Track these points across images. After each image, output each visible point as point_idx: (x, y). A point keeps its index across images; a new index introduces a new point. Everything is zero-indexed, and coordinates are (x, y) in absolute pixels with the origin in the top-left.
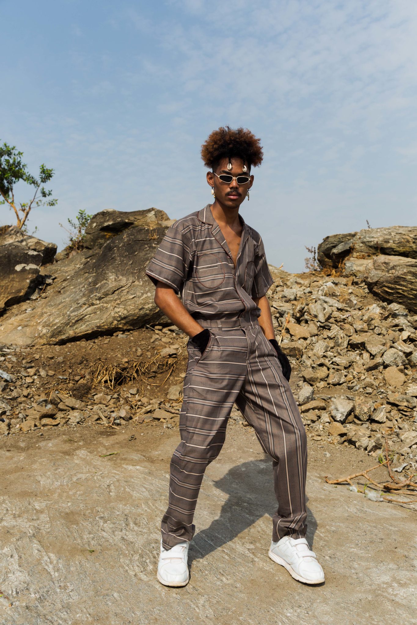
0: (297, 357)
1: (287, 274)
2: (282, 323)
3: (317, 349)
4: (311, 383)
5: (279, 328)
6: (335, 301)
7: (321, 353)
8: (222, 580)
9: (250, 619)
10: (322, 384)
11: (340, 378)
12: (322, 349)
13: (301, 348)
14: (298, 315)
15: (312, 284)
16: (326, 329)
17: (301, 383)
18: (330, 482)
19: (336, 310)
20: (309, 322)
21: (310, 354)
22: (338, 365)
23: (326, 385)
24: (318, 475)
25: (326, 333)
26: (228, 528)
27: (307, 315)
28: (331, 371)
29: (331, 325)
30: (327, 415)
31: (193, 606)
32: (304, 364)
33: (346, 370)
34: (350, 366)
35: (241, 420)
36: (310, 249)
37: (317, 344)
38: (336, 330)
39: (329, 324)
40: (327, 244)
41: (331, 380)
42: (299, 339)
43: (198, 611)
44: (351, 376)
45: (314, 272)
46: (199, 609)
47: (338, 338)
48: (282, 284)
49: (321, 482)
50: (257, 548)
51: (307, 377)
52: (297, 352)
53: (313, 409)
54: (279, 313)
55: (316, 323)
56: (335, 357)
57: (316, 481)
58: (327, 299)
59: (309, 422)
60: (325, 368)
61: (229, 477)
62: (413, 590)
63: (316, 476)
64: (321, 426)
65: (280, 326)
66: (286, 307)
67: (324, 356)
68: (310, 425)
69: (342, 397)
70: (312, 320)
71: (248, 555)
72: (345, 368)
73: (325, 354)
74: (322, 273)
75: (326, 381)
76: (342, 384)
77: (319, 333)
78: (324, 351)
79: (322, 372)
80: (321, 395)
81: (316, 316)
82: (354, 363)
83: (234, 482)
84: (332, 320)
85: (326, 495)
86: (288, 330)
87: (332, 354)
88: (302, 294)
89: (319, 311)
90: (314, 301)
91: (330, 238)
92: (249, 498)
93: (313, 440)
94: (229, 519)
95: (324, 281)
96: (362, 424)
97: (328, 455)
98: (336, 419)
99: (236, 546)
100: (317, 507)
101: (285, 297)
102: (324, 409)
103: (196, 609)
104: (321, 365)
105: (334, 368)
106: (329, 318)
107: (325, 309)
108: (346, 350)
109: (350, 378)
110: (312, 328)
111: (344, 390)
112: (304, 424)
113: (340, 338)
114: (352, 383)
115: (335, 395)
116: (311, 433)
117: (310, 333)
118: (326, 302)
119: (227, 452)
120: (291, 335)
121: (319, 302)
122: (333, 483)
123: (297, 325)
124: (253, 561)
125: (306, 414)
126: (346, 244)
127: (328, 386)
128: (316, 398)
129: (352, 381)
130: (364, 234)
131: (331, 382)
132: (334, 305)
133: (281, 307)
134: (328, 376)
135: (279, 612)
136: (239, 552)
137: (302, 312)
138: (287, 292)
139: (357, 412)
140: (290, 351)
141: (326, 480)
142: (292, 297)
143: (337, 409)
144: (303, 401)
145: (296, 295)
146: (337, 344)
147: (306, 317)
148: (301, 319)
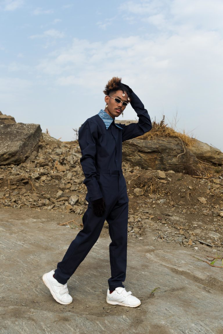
0: (59, 179)
1: (61, 142)
2: (54, 165)
3: (68, 176)
4: (63, 190)
5: (53, 167)
7: (70, 178)
8: (10, 251)
9: (18, 259)
10: (67, 191)
11: (76, 188)
12: (71, 176)
13: (61, 175)
14: (62, 161)
16: (73, 167)
17: (58, 190)
18: (61, 225)
20: (66, 164)
21: (65, 178)
22: (76, 183)
23: (69, 191)
25: (73, 169)
26: (16, 238)
29: (76, 165)
30: (68, 203)
32: (62, 182)
35: (30, 205)
36: (75, 130)
37: (69, 174)
38: (78, 168)
41: (71, 189)
42: (61, 172)
44: (81, 187)
48: (57, 147)
49: (57, 225)
50: (25, 243)
51: (62, 188)
52: (59, 177)
53: (62, 201)
54: (53, 160)
55: (69, 165)
56: (75, 179)
58: (76, 154)
59: (59, 205)
61: (21, 224)
63: (56, 223)
64: (64, 207)
66: (56, 157)
69: (75, 196)
70: (68, 163)
71: (21, 244)
72: (79, 184)
73: (71, 178)
75: (69, 189)
76: (76, 190)
77: (70, 169)
79: (69, 186)
80: (67, 195)
81: (69, 162)
83: (22, 226)
85: (57, 228)
86: (56, 168)
87: (74, 178)
88: (65, 152)
89: (71, 159)
90: (70, 155)
92: (26, 230)
93: (59, 211)
94: (17, 236)
96: (81, 206)
97: (63, 216)
98: (71, 204)
99: (17, 242)
100: (52, 232)
101: (57, 153)
102: (67, 200)
104: (69, 183)
105: (74, 184)
106: (76, 162)
107: (74, 158)
108: (80, 176)
110: (67, 167)
111: (77, 193)
112: (57, 206)
115: (73, 195)
116: (59, 209)
117: (66, 169)
119: (22, 216)
120: (58, 170)
121: (72, 155)
123: (61, 166)
125: (59, 202)
128: (64, 196)
132: (79, 157)
133: (54, 157)
135: (28, 257)
136: (18, 244)
137: (64, 159)
138: (58, 151)
139: (80, 201)
140: (56, 177)
141: (59, 224)
142: (60, 153)
143: (72, 200)
144: (58, 197)
145: (62, 152)
146: (77, 174)
147: (65, 162)
148: (63, 163)
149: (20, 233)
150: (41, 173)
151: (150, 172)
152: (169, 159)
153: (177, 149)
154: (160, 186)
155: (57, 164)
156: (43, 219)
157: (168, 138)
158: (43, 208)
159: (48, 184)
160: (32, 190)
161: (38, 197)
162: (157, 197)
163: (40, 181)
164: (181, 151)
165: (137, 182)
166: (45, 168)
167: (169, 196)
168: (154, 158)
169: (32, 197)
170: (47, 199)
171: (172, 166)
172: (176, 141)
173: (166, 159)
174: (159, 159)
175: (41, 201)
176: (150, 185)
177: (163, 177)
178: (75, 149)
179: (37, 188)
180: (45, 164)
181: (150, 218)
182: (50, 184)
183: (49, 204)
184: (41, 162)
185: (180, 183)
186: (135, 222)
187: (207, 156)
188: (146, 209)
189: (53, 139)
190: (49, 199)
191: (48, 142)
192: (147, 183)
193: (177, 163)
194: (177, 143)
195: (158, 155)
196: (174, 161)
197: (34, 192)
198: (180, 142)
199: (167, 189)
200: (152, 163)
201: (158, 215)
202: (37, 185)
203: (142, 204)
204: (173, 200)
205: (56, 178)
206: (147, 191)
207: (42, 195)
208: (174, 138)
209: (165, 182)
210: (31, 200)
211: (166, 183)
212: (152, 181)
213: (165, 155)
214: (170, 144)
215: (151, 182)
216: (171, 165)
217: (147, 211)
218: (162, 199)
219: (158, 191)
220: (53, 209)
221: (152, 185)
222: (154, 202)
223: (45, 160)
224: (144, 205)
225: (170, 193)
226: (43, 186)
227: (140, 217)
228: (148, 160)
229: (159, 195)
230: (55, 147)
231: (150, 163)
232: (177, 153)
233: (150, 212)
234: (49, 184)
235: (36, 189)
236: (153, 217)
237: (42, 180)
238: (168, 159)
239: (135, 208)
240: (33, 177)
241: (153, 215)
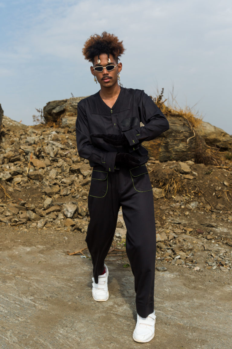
0: (40, 180)
1: (26, 127)
2: (27, 159)
3: (51, 174)
4: (50, 195)
5: (26, 162)
6: (59, 144)
7: (54, 177)
8: (18, 320)
9: (40, 338)
10: (57, 196)
11: (67, 191)
12: (55, 174)
13: (42, 174)
14: (38, 153)
15: (43, 133)
16: (55, 161)
17: (44, 196)
18: (70, 254)
19: (60, 149)
20: (45, 158)
21: (48, 177)
22: (65, 183)
23: (59, 196)
24: (63, 251)
25: (56, 164)
26: (16, 289)
27: (43, 153)
28: (62, 187)
29: (58, 159)
30: (62, 215)
31: (4, 337)
32: (45, 184)
33: (70, 186)
34: (72, 184)
35: (9, 223)
36: (39, 109)
37: (51, 172)
38: (62, 162)
39: (57, 158)
40: (49, 107)
42: (40, 168)
43: (7, 340)
44: (74, 190)
45: (42, 125)
46: (8, 338)
47: (63, 167)
48: (24, 133)
49: (65, 255)
50: (35, 298)
51: (48, 192)
52: (39, 177)
53: (53, 211)
54: (25, 152)
55: (49, 158)
56: (63, 178)
57: (62, 254)
58: (55, 143)
59: (52, 220)
60: (57, 186)
61: (9, 258)
63: (61, 252)
64: (59, 222)
65: (26, 161)
66: (29, 149)
67: (56, 179)
68: (52, 221)
69: (70, 203)
70: (46, 156)
71: (31, 303)
72: (69, 185)
73: (56, 177)
74: (47, 125)
75: (59, 194)
76: (69, 195)
77: (51, 164)
78: (55, 175)
79: (56, 188)
80: (57, 203)
81: (49, 154)
82: (74, 182)
83: (13, 261)
84: (58, 156)
85: (69, 262)
86: (32, 163)
87: (60, 177)
88: (39, 140)
89: (50, 150)
90: (46, 144)
91: (51, 103)
92: (24, 270)
93: (56, 230)
94: (15, 284)
95: (51, 131)
96: (83, 218)
97: (66, 238)
98: (67, 216)
99: (22, 299)
100: (65, 270)
101: (28, 142)
102: (59, 211)
103: (6, 339)
104: (55, 184)
106: (57, 154)
107: (53, 149)
108: (68, 174)
109: (73, 191)
110: (47, 161)
111: (70, 199)
112: (49, 221)
114: (74, 194)
115: (65, 202)
116: (54, 226)
117: (46, 165)
118: (54, 145)
119: (4, 243)
120: (34, 167)
121: (50, 145)
122: (72, 254)
123: (37, 160)
124: (35, 306)
125: (49, 215)
126: (61, 106)
127: (61, 197)
128: (54, 205)
129: (75, 193)
130: (72, 101)
131: (62, 194)
132: (59, 146)
133: (26, 148)
134: (60, 191)
135: (55, 332)
136: (25, 302)
137: (40, 151)
138: (29, 139)
139: (80, 211)
140: (35, 176)
141: (68, 253)
142: (32, 142)
143: (68, 211)
144: (47, 207)
145: (35, 140)
146: (63, 171)
147: (43, 155)
148: (39, 156)
149: (18, 279)
150: (13, 173)
151: (166, 164)
152: (176, 145)
153: (185, 131)
154: (185, 184)
155: (32, 158)
156: (39, 246)
157: (170, 118)
158: (30, 226)
159: (26, 187)
160: (4, 198)
161: (17, 208)
162: (186, 199)
163: (14, 184)
164: (189, 134)
165: (153, 179)
166: (16, 164)
167: (200, 197)
168: (156, 144)
169: (9, 209)
170: (30, 211)
171: (179, 154)
172: (180, 120)
173: (172, 145)
174: (164, 145)
175: (22, 214)
176: (173, 183)
177: (187, 171)
178: (52, 136)
179: (11, 194)
180: (16, 159)
181: (188, 232)
182: (29, 187)
183: (36, 218)
184: (9, 156)
185: (210, 178)
186: (169, 240)
187: (211, 138)
188: (176, 218)
189: (16, 123)
190: (34, 211)
191: (9, 128)
192: (168, 180)
193: (185, 150)
194: (182, 124)
195: (162, 140)
196: (181, 147)
197: (8, 200)
198: (186, 122)
199: (196, 187)
200: (155, 151)
201: (196, 226)
202: (10, 190)
203: (168, 211)
204: (208, 203)
205: (36, 178)
206: (169, 192)
207: (23, 205)
208: (178, 117)
209: (191, 177)
210: (8, 214)
211: (193, 179)
212: (174, 177)
213: (170, 140)
214: (176, 125)
215: (174, 179)
216: (177, 153)
217: (179, 220)
218: (192, 201)
219: (184, 191)
220: (45, 226)
221: (176, 182)
222: (183, 207)
223: (14, 153)
224: (171, 213)
225: (201, 192)
226: (20, 191)
227: (173, 231)
228: (150, 147)
229: (186, 197)
230: (20, 133)
231: (152, 152)
232: (185, 136)
233: (184, 223)
234: (27, 188)
235: (10, 195)
236: (191, 230)
237: (17, 182)
238: (174, 145)
239: (161, 217)
240: (4, 179)
241: (189, 227)
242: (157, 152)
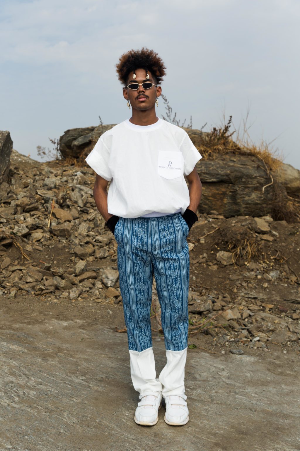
0: (67, 237)
1: (40, 164)
2: (47, 208)
3: (81, 230)
4: (82, 258)
5: (46, 213)
6: (88, 189)
7: (85, 233)
8: (73, 401)
9: (104, 420)
10: (91, 259)
11: (105, 253)
12: (85, 229)
13: (69, 229)
14: (61, 201)
15: (64, 173)
16: (84, 212)
17: (73, 258)
18: (120, 331)
19: (90, 196)
20: (71, 207)
21: (76, 234)
22: (100, 242)
23: (94, 259)
24: (109, 327)
25: (85, 217)
26: (61, 368)
27: (68, 201)
28: (96, 247)
29: (88, 209)
30: (100, 283)
31: (60, 418)
32: (73, 243)
33: (108, 246)
34: (109, 243)
35: (32, 291)
36: (53, 140)
37: (81, 226)
38: (95, 213)
39: (87, 208)
40: (68, 137)
41: (98, 255)
42: (65, 221)
43: (65, 420)
44: (113, 251)
45: (57, 161)
46: (66, 419)
47: (97, 220)
48: (38, 173)
49: (113, 332)
50: (87, 378)
51: (79, 253)
52: (66, 233)
53: (88, 278)
54: (43, 199)
55: (77, 208)
56: (97, 236)
57: (109, 331)
58: (82, 187)
59: (88, 289)
60: (91, 245)
61: (42, 334)
62: (200, 391)
63: (107, 328)
64: (97, 292)
65: (46, 211)
67: (88, 236)
68: (89, 291)
69: (109, 268)
70: (73, 206)
71: (84, 383)
72: (106, 245)
73: (88, 233)
74: (65, 162)
75: (93, 256)
76: (106, 257)
77: (80, 216)
78: (87, 231)
79: (89, 249)
80: (92, 267)
81: (76, 202)
82: (113, 241)
83: (48, 337)
84: (88, 205)
85: (120, 340)
86: (54, 214)
87: (93, 233)
88: (60, 183)
89: (78, 198)
90: (71, 188)
91: (70, 132)
92: (66, 347)
93: (95, 302)
94: (58, 362)
95: (74, 171)
97: (111, 312)
98: (107, 285)
99: (72, 379)
100: (117, 348)
101: (47, 185)
102: (95, 278)
103: (64, 419)
104: (87, 243)
105: (97, 245)
106: (87, 203)
107: (82, 196)
108: (104, 230)
109: (112, 252)
110: (74, 212)
111: (109, 263)
112: (84, 290)
113: (98, 220)
114: (114, 257)
115: (103, 267)
116: (91, 297)
117: (73, 217)
118: (81, 190)
119: (32, 316)
120: (57, 219)
121: (77, 190)
122: (122, 331)
123: (61, 210)
124: (89, 387)
125: (83, 282)
126: (85, 137)
127: (96, 260)
128: (88, 270)
129: (114, 255)
130: (101, 129)
131: (98, 256)
132: (88, 192)
133: (45, 194)
134: (94, 252)
135: (120, 414)
136: (77, 382)
137: (64, 199)
138: (47, 181)
140: (60, 232)
141: (116, 330)
142: (53, 186)
143: (107, 278)
144: (79, 272)
145: (56, 183)
146: (96, 225)
147: (68, 203)
148: (63, 204)
149: (61, 356)
150: (31, 226)
151: (237, 220)
152: (246, 194)
153: (259, 176)
154: (263, 247)
155: (53, 206)
156: (78, 321)
157: (239, 157)
158: (61, 296)
159: (48, 246)
160: (21, 260)
161: (40, 272)
162: (263, 267)
163: (32, 241)
164: (265, 180)
165: (219, 239)
166: (33, 215)
167: (283, 264)
168: (220, 192)
169: (29, 274)
170: (58, 277)
171: (250, 207)
172: (253, 161)
173: (242, 194)
174: (230, 194)
175: (48, 281)
176: (247, 245)
177: (265, 230)
178: (78, 178)
179: (30, 254)
180: (32, 207)
181: (267, 309)
182: (53, 246)
183: (66, 287)
184: (23, 203)
185: (296, 239)
186: (243, 318)
187: (294, 186)
188: (251, 291)
189: (26, 158)
190: (62, 277)
191: (17, 165)
192: (240, 241)
193: (259, 202)
194: (256, 166)
195: (227, 188)
196: (254, 198)
197: (26, 262)
198: (260, 164)
199: (277, 251)
200: (218, 202)
201: (278, 302)
202: (28, 249)
203: (240, 282)
204: (293, 273)
205: (61, 234)
206: (241, 257)
207: (48, 269)
208: (250, 157)
209: (271, 239)
210: (29, 279)
211: (273, 240)
212: (248, 238)
213: (239, 187)
214: (248, 167)
215: (248, 240)
216: (248, 206)
217: (255, 294)
218: (272, 270)
219: (261, 257)
220: (81, 296)
221: (250, 244)
222: (259, 277)
223: (30, 199)
224: (244, 284)
225: (283, 258)
226: (41, 251)
227: (248, 307)
228: (211, 197)
229: (264, 264)
230: (34, 173)
231: (214, 203)
232: (259, 183)
233: (262, 298)
234: (50, 247)
235: (29, 256)
236: (272, 306)
237: (36, 238)
238: (244, 194)
239: (231, 290)
240: (20, 234)
241: (268, 303)
242: (220, 204)
